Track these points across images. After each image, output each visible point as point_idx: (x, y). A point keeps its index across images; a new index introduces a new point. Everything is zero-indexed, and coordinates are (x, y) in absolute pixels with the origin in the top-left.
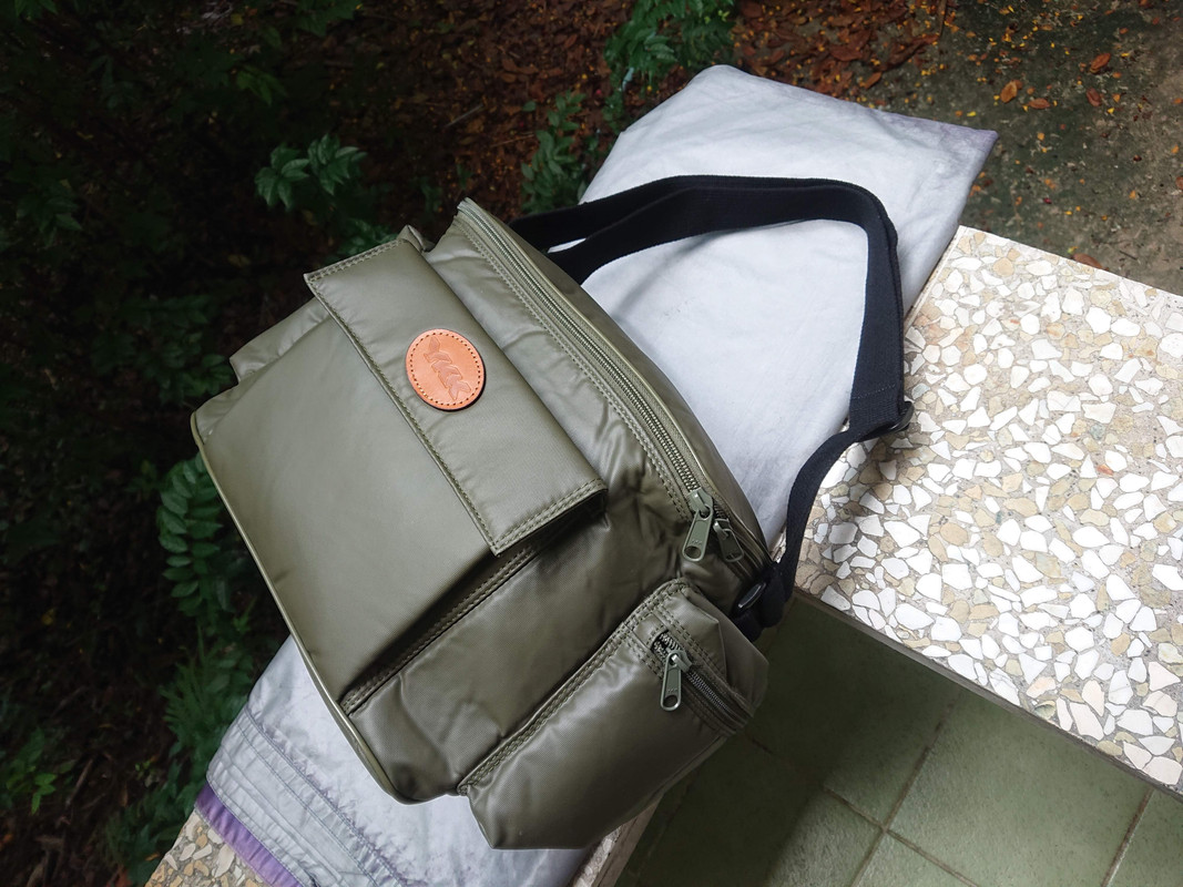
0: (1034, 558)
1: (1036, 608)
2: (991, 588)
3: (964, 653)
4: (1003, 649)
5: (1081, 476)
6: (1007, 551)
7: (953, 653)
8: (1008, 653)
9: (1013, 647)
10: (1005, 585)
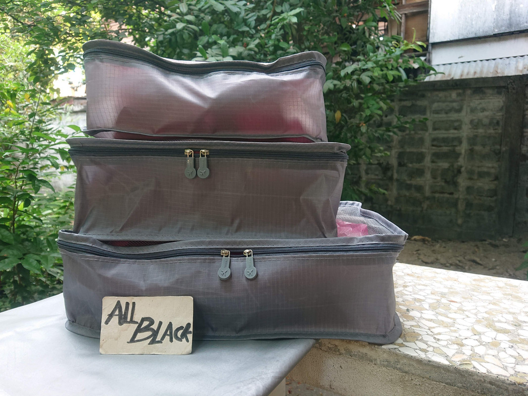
0: (431, 320)
1: (440, 334)
2: (413, 328)
3: (406, 346)
4: (429, 346)
5: (443, 302)
6: (418, 319)
7: (401, 347)
8: (433, 347)
9: (435, 345)
10: (420, 327)
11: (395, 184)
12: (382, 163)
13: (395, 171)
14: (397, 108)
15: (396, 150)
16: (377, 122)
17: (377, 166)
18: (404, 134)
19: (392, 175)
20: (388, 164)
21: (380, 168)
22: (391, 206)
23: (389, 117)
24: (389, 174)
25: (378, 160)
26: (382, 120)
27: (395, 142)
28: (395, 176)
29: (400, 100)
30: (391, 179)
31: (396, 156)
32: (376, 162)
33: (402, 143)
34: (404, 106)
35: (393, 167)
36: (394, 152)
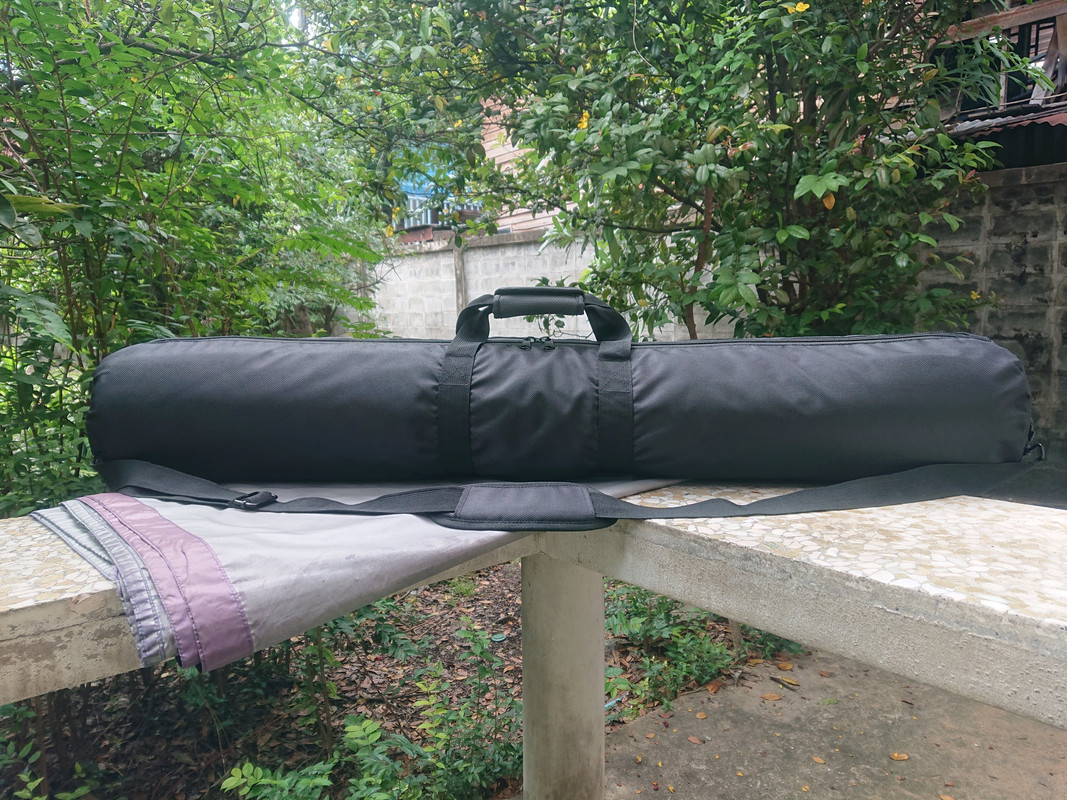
11: (1055, 381)
12: (1027, 335)
13: (1055, 353)
14: (1059, 217)
15: (1059, 308)
16: (1013, 247)
17: (1014, 342)
19: (1049, 362)
20: (1039, 336)
21: (1021, 348)
22: (1046, 431)
23: (1040, 237)
24: (1042, 359)
25: (1015, 330)
26: (1026, 242)
27: (1055, 291)
28: (1056, 364)
30: (1046, 369)
31: (1059, 321)
32: (1013, 333)
35: (1052, 344)
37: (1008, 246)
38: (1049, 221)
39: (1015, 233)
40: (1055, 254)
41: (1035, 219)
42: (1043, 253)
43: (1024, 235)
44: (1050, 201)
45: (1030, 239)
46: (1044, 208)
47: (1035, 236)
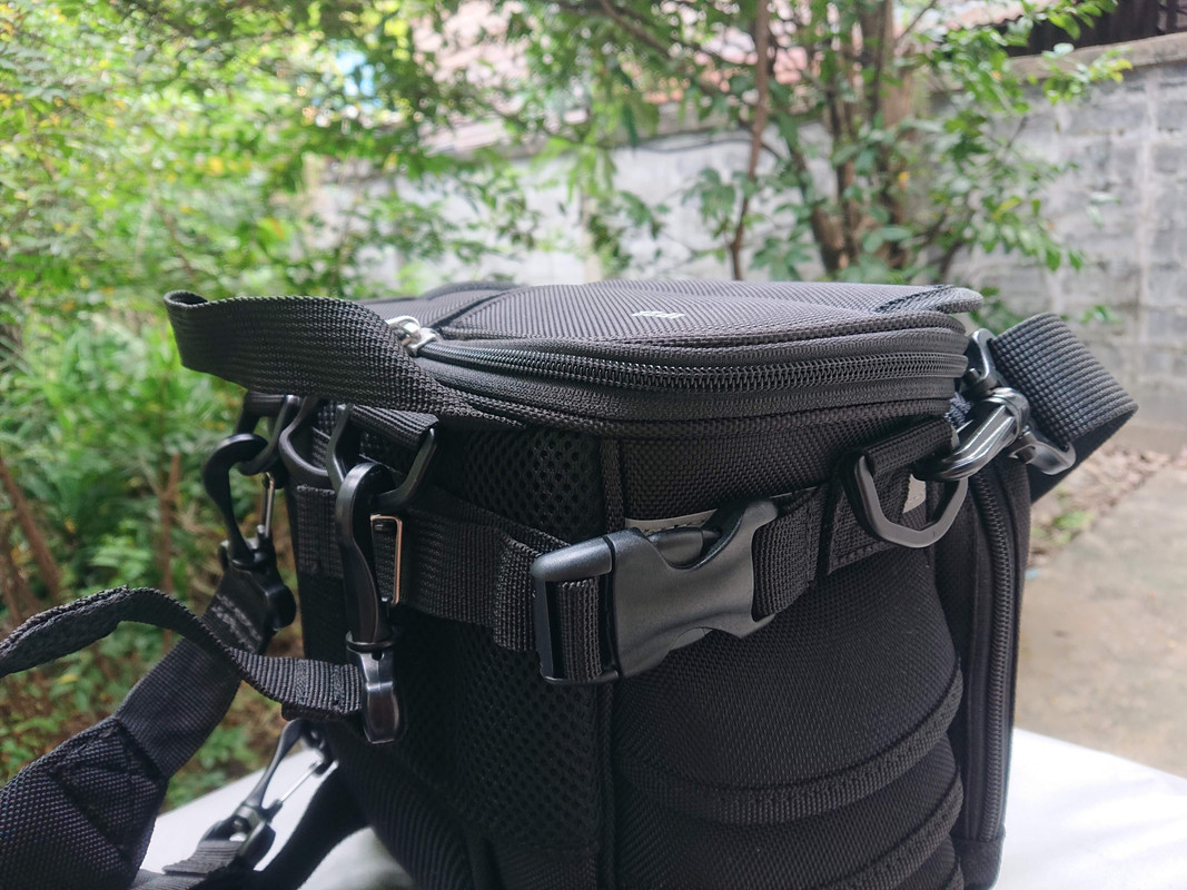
12: (1111, 261)
13: (1146, 282)
14: (1152, 109)
15: (1150, 226)
16: (1094, 150)
17: (1095, 270)
18: (1173, 178)
19: (1138, 294)
20: (1126, 264)
21: (1102, 276)
23: (1130, 136)
24: (1129, 290)
26: (1109, 144)
27: (1145, 204)
28: (1147, 297)
29: (1164, 86)
30: (1134, 305)
31: (1151, 240)
33: (1166, 204)
34: (1172, 103)
36: (1145, 233)
37: (1088, 149)
38: (1138, 115)
39: (1097, 132)
40: (1145, 157)
41: (1122, 113)
42: (1129, 156)
43: (1107, 133)
44: (1140, 89)
45: (1116, 139)
46: (1134, 98)
47: (1121, 133)
